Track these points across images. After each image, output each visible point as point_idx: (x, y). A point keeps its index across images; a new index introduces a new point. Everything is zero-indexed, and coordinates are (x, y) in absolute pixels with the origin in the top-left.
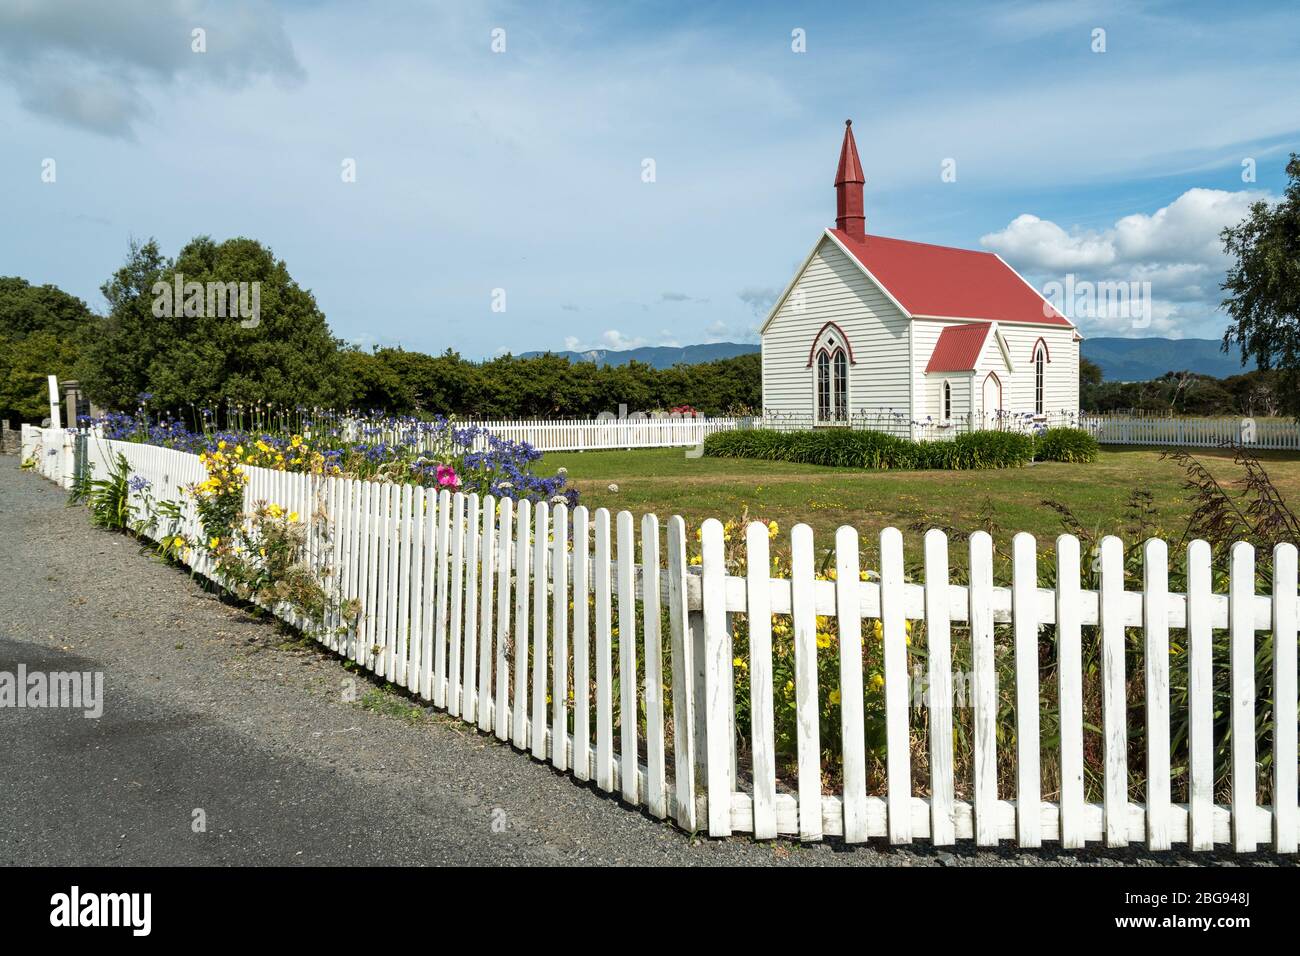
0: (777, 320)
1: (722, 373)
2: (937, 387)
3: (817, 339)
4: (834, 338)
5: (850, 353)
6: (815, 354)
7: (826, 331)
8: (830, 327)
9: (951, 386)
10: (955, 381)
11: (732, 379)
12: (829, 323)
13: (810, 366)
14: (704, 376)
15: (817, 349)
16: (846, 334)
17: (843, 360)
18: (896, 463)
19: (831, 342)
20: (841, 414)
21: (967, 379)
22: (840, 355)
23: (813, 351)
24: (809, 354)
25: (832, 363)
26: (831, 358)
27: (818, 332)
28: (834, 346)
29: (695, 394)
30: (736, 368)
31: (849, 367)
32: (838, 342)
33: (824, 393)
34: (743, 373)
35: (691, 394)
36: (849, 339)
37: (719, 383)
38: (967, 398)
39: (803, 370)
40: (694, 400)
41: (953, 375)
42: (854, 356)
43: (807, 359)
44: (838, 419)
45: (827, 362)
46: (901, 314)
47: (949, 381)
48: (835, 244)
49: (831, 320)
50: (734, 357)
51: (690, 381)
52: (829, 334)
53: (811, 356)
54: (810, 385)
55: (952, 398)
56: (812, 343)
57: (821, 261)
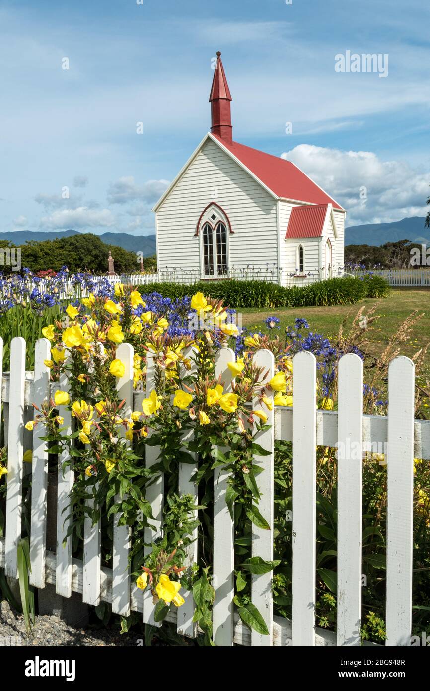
0: (168, 201)
1: (62, 247)
2: (294, 249)
3: (202, 215)
4: (216, 214)
5: (230, 225)
6: (200, 226)
7: (210, 209)
8: (213, 207)
9: (304, 248)
10: (307, 244)
11: (69, 251)
12: (212, 204)
13: (196, 235)
14: (50, 249)
15: (202, 223)
16: (226, 211)
17: (224, 230)
18: (281, 303)
19: (214, 217)
20: (223, 269)
21: (316, 243)
22: (221, 227)
23: (198, 224)
24: (195, 226)
25: (214, 234)
26: (214, 229)
27: (203, 210)
28: (216, 220)
29: (44, 263)
30: (72, 244)
31: (228, 236)
32: (219, 218)
33: (208, 255)
34: (76, 247)
35: (42, 263)
36: (228, 215)
37: (60, 254)
38: (317, 256)
39: (191, 238)
40: (44, 267)
41: (304, 240)
42: (232, 227)
43: (194, 230)
44: (220, 273)
45: (210, 231)
46: (271, 196)
47: (303, 244)
48: (216, 144)
49: (214, 201)
50: (68, 236)
51: (41, 253)
52: (212, 211)
53: (198, 228)
54: (197, 249)
55: (305, 257)
56: (198, 218)
57: (204, 157)
